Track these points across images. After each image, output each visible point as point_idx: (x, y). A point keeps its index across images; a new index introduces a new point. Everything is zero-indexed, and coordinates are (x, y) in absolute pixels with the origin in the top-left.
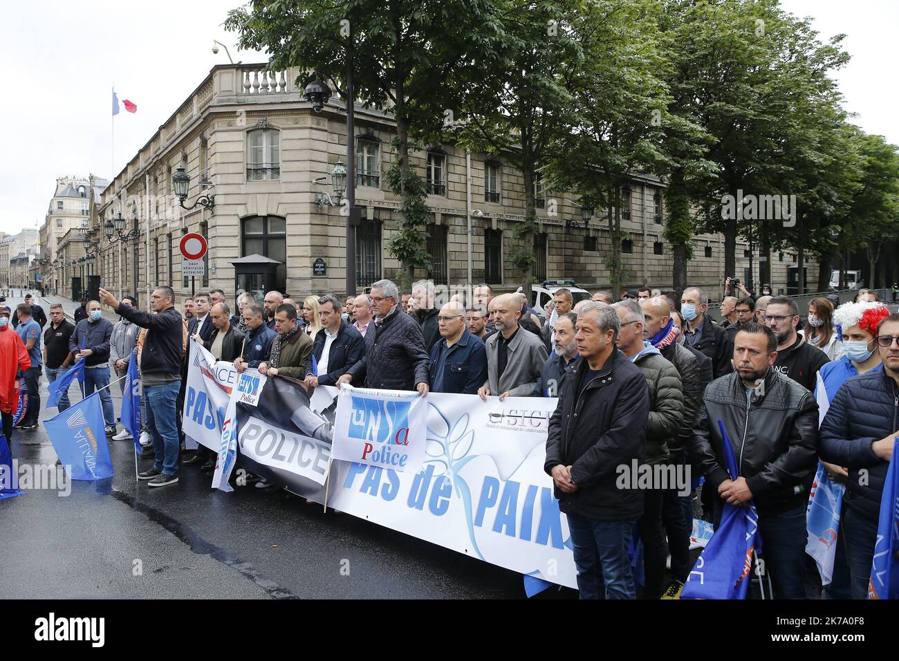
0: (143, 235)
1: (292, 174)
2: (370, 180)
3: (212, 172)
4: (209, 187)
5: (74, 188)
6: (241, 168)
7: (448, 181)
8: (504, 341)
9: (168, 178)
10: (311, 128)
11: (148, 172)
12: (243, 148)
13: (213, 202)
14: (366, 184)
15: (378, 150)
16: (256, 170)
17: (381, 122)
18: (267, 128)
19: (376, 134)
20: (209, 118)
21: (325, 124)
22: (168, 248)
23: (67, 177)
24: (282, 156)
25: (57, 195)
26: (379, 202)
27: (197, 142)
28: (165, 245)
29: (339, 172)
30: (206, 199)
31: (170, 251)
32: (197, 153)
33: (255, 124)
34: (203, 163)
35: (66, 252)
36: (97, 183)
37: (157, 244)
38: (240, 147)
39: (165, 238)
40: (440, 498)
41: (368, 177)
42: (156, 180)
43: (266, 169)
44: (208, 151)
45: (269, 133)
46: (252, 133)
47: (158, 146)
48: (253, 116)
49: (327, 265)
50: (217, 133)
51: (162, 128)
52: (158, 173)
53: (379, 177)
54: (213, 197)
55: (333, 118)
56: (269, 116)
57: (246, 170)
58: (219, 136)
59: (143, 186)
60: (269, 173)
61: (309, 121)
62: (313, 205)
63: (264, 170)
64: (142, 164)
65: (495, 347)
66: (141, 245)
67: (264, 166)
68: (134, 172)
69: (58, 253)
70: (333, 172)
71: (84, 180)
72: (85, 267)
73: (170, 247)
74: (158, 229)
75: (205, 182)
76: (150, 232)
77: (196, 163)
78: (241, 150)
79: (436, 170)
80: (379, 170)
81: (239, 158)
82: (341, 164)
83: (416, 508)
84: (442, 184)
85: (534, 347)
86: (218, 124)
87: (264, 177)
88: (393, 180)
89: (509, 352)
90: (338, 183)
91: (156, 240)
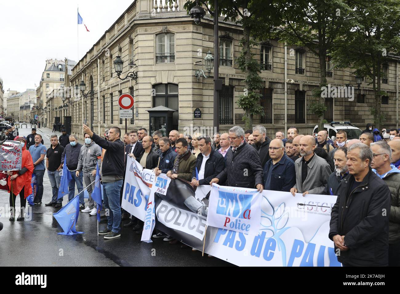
0: (96, 93)
1: (181, 59)
2: (227, 62)
3: (136, 58)
4: (134, 67)
5: (56, 65)
6: (152, 56)
7: (273, 62)
8: (306, 162)
9: (111, 61)
10: (193, 32)
11: (99, 58)
12: (154, 44)
13: (136, 76)
14: (224, 64)
15: (232, 44)
16: (161, 57)
17: (233, 27)
18: (168, 33)
19: (231, 34)
20: (134, 27)
21: (201, 30)
22: (110, 101)
23: (52, 60)
24: (176, 49)
25: (46, 70)
26: (232, 75)
27: (127, 40)
28: (109, 100)
29: (209, 58)
30: (133, 74)
31: (112, 103)
32: (127, 47)
33: (160, 30)
34: (131, 53)
35: (52, 102)
36: (69, 63)
37: (104, 99)
38: (152, 43)
39: (109, 96)
40: (270, 251)
41: (226, 60)
42: (103, 62)
43: (167, 56)
44: (134, 46)
45: (169, 35)
46: (159, 35)
47: (105, 43)
48: (159, 26)
49: (202, 112)
50: (139, 36)
51: (107, 32)
52: (104, 58)
53: (232, 60)
54: (136, 73)
55: (205, 26)
56: (169, 25)
57: (155, 57)
58: (140, 38)
59: (96, 65)
60: (169, 58)
61: (191, 28)
62: (194, 77)
63: (166, 57)
64: (95, 53)
65: (300, 166)
66: (95, 100)
67: (166, 55)
68: (90, 57)
69: (47, 103)
70: (205, 58)
71: (61, 61)
72: (62, 111)
73: (112, 101)
74: (104, 90)
75: (132, 64)
76: (100, 92)
77: (127, 52)
78: (153, 45)
79: (266, 55)
80: (232, 56)
81: (152, 50)
82: (210, 53)
83: (256, 256)
84: (270, 64)
85: (323, 166)
86: (140, 30)
87: (166, 61)
88: (241, 63)
89: (308, 169)
90: (209, 64)
91: (104, 96)
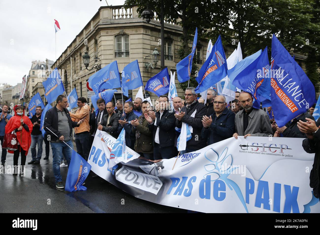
0: (69, 83)
1: (135, 55)
2: (169, 57)
3: (100, 54)
4: (98, 60)
5: (39, 65)
6: (112, 52)
7: (203, 58)
8: (246, 114)
9: (80, 58)
10: (143, 34)
11: (72, 56)
12: (113, 43)
13: (100, 67)
14: (167, 59)
15: (172, 44)
16: (119, 53)
17: (174, 31)
19: (172, 37)
20: (98, 31)
21: (149, 32)
23: (36, 61)
24: (130, 47)
25: (32, 69)
26: (173, 67)
27: (93, 41)
28: (79, 87)
29: (156, 53)
30: (97, 66)
31: (81, 90)
32: (93, 46)
33: (118, 33)
34: (96, 50)
35: (36, 92)
36: (49, 63)
37: (75, 87)
38: (112, 43)
39: (79, 84)
40: (219, 192)
41: (168, 56)
42: (75, 59)
43: (123, 52)
44: (98, 45)
45: (125, 36)
46: (117, 37)
47: (76, 45)
48: (118, 29)
49: (150, 95)
50: (102, 37)
51: (77, 36)
52: (76, 56)
53: (172, 56)
54: (100, 65)
55: (153, 29)
56: (125, 29)
57: (114, 53)
58: (103, 38)
59: (69, 62)
60: (125, 54)
61: (142, 31)
62: (144, 68)
64: (68, 53)
66: (69, 88)
67: (123, 51)
68: (65, 56)
69: (33, 93)
70: (153, 53)
71: (44, 62)
72: (44, 99)
73: (81, 88)
74: (76, 80)
75: (96, 58)
76: (73, 82)
77: (93, 50)
78: (112, 44)
79: (198, 53)
80: (173, 53)
81: (111, 47)
82: (156, 50)
83: (206, 198)
84: (201, 59)
86: (102, 33)
87: (123, 56)
88: (181, 55)
90: (155, 58)
91: (75, 85)
